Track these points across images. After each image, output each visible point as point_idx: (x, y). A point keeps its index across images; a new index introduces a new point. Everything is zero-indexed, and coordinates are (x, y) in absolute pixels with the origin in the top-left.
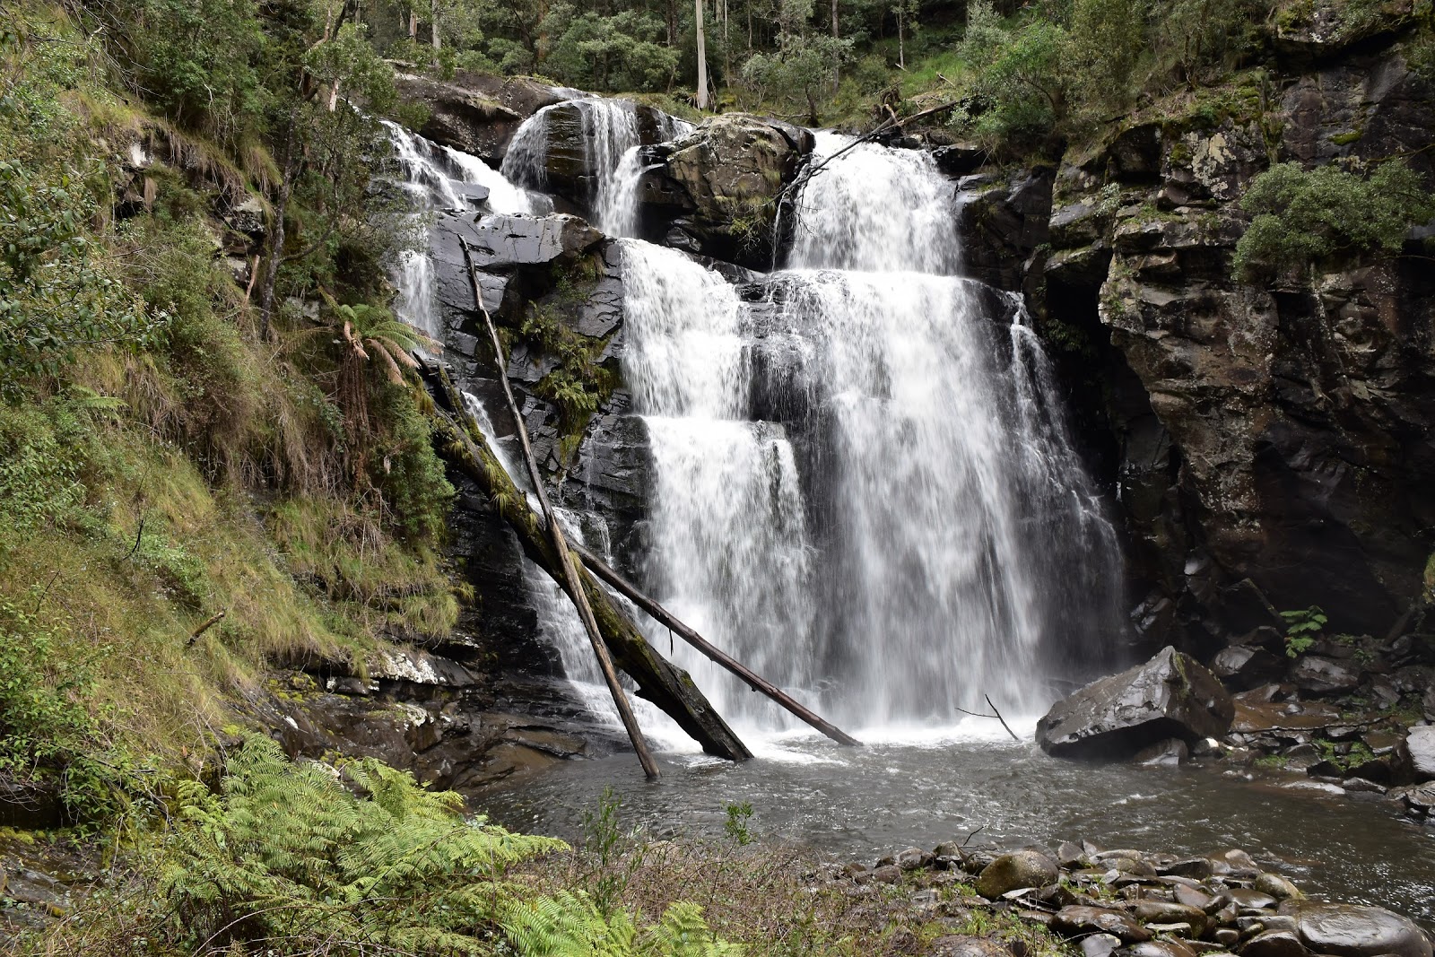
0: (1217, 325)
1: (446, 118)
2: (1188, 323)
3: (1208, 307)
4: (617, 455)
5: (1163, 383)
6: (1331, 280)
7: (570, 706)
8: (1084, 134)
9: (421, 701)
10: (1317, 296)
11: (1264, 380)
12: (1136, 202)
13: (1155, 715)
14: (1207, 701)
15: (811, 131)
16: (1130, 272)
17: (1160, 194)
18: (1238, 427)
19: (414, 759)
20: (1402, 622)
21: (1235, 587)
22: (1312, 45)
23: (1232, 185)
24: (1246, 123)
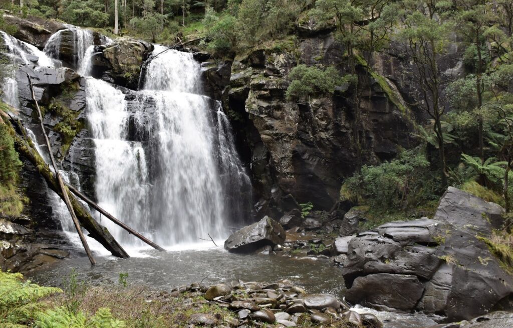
0: (281, 113)
1: (24, 32)
2: (273, 113)
3: (279, 108)
4: (82, 152)
5: (265, 132)
6: (315, 101)
7: (64, 240)
8: (241, 51)
9: (8, 240)
10: (311, 106)
11: (295, 131)
12: (257, 73)
13: (262, 238)
14: (277, 233)
15: (153, 44)
16: (255, 96)
17: (265, 72)
18: (288, 146)
19: (5, 261)
20: (334, 206)
21: (286, 197)
22: (309, 30)
23: (286, 70)
24: (290, 52)
